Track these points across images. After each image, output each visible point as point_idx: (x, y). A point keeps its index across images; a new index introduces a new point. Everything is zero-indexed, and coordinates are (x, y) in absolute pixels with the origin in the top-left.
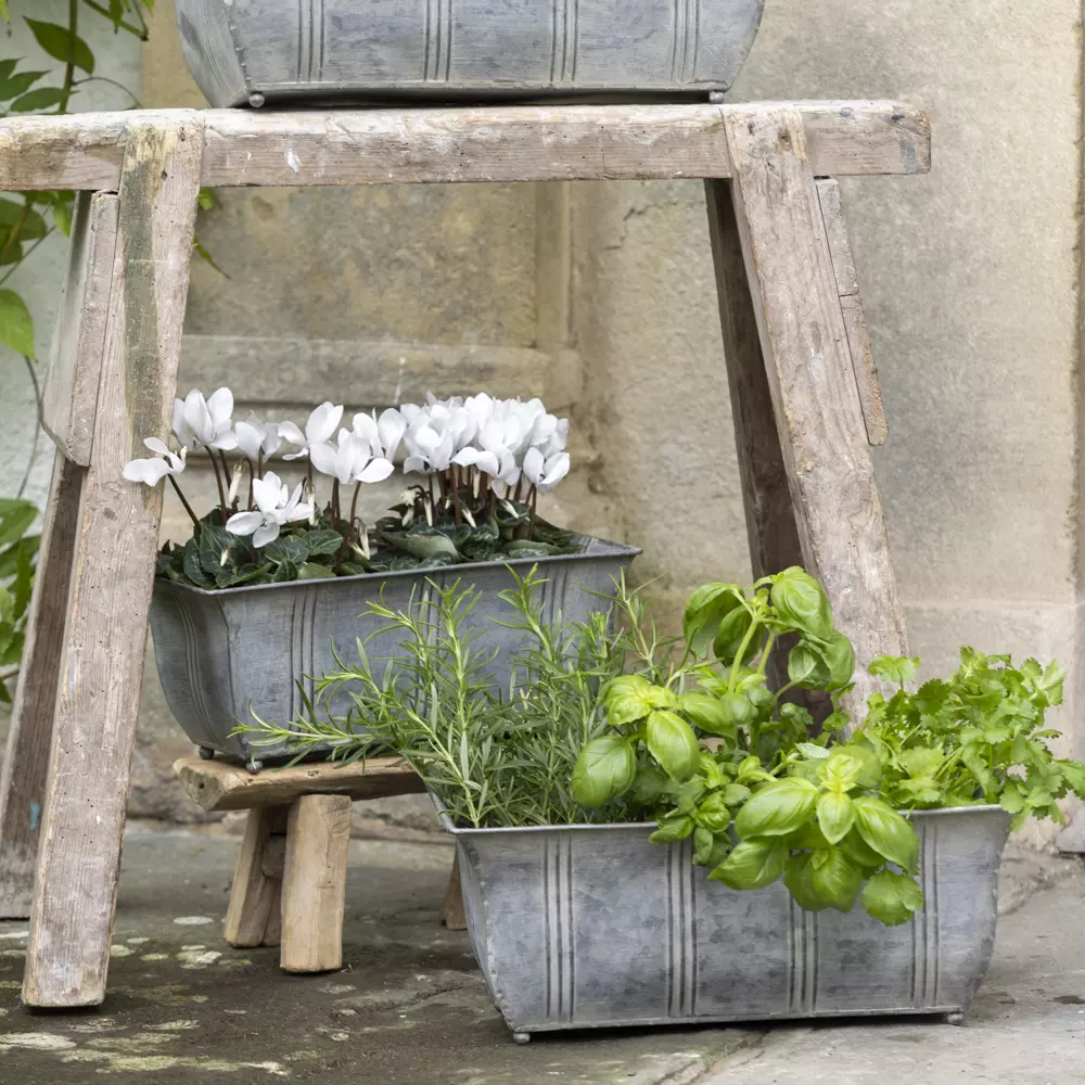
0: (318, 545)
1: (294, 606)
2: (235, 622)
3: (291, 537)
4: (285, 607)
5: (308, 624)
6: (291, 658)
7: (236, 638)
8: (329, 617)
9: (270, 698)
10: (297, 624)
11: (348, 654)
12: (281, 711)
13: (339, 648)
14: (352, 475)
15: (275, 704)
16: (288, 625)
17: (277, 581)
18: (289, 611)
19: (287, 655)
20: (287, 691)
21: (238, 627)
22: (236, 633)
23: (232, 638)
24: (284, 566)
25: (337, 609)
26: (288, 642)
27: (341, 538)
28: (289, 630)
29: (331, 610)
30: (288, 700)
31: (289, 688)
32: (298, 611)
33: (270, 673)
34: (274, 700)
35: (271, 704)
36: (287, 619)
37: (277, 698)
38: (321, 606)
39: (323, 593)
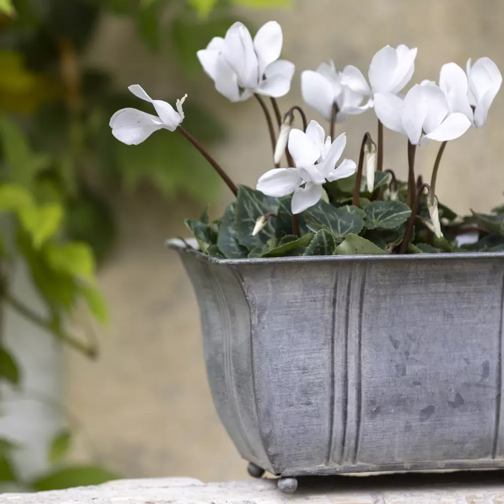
0: (381, 218)
1: (335, 287)
2: (258, 301)
3: (348, 207)
4: (324, 288)
5: (354, 312)
6: (332, 352)
7: (259, 321)
8: (383, 305)
9: (304, 399)
10: (340, 311)
11: (407, 353)
12: (318, 417)
13: (396, 345)
14: (424, 133)
15: (309, 408)
16: (328, 311)
17: (310, 254)
18: (329, 293)
19: (327, 350)
20: (325, 394)
21: (263, 309)
22: (259, 316)
23: (255, 321)
24: (320, 238)
25: (393, 295)
26: (329, 332)
27: (411, 211)
28: (328, 317)
29: (385, 296)
30: (327, 404)
31: (327, 388)
32: (341, 294)
33: (305, 370)
34: (309, 404)
35: (305, 408)
36: (327, 303)
37: (313, 401)
38: (371, 290)
39: (374, 274)
